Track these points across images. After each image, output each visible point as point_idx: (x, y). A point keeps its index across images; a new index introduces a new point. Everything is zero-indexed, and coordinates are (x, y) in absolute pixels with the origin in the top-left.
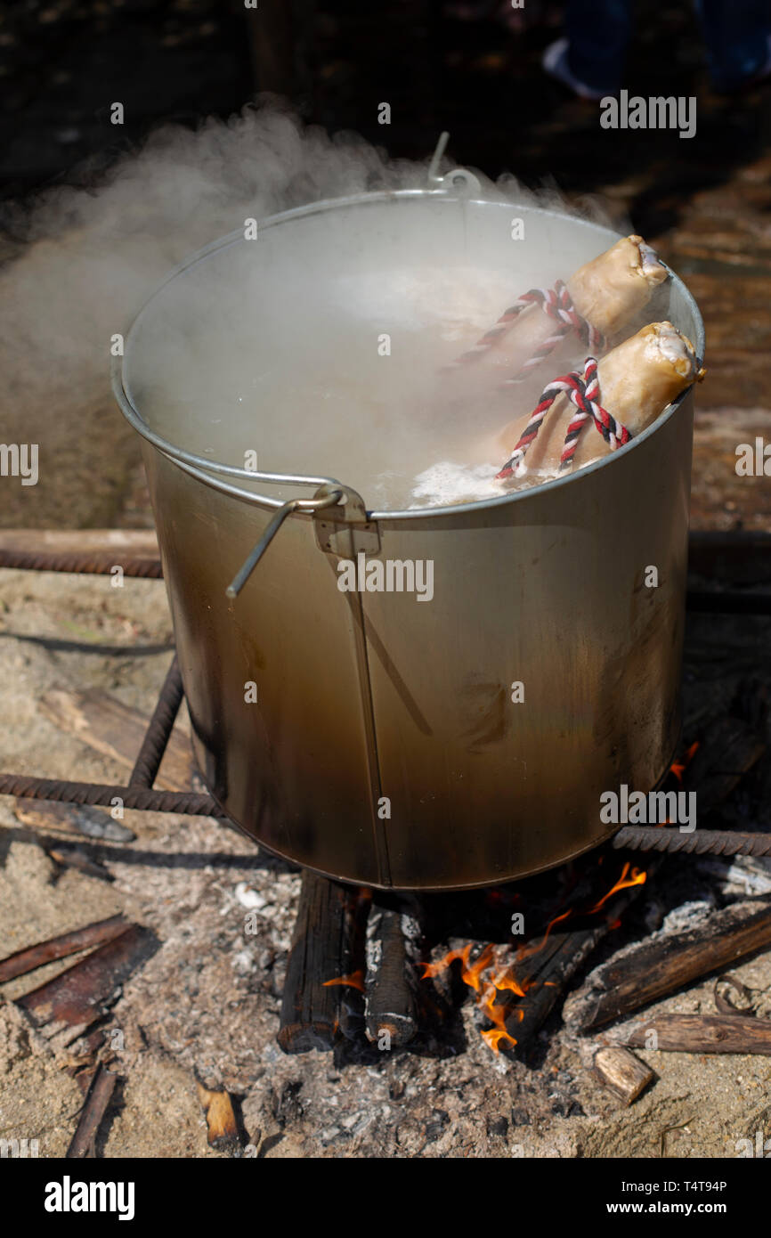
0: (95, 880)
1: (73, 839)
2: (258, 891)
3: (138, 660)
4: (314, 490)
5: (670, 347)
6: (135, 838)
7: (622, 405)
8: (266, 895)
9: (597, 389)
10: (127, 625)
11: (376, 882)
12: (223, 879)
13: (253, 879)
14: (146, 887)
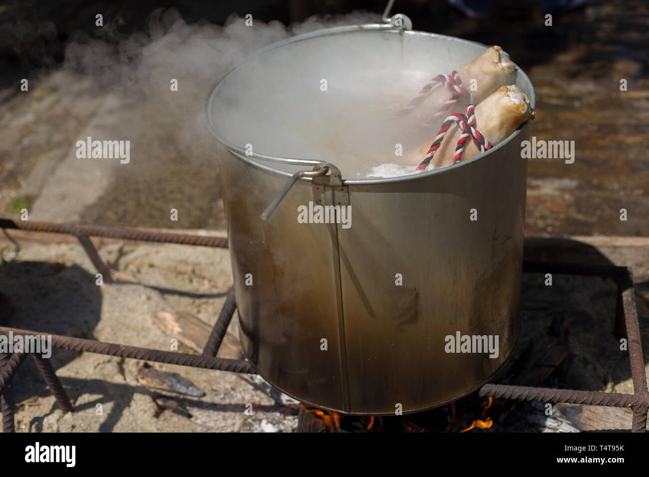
0: (180, 417)
1: (169, 394)
2: (274, 424)
3: (211, 301)
4: (312, 167)
5: (516, 97)
6: (204, 395)
7: (487, 129)
8: (278, 426)
9: (474, 120)
10: (206, 282)
11: (342, 410)
12: (254, 418)
13: (271, 417)
14: (210, 421)
